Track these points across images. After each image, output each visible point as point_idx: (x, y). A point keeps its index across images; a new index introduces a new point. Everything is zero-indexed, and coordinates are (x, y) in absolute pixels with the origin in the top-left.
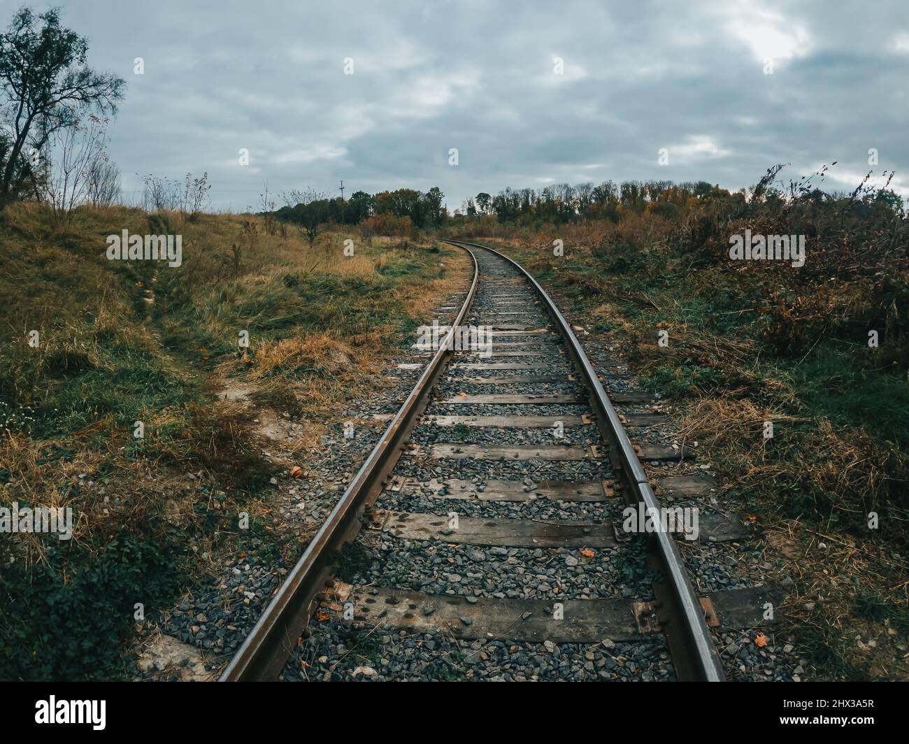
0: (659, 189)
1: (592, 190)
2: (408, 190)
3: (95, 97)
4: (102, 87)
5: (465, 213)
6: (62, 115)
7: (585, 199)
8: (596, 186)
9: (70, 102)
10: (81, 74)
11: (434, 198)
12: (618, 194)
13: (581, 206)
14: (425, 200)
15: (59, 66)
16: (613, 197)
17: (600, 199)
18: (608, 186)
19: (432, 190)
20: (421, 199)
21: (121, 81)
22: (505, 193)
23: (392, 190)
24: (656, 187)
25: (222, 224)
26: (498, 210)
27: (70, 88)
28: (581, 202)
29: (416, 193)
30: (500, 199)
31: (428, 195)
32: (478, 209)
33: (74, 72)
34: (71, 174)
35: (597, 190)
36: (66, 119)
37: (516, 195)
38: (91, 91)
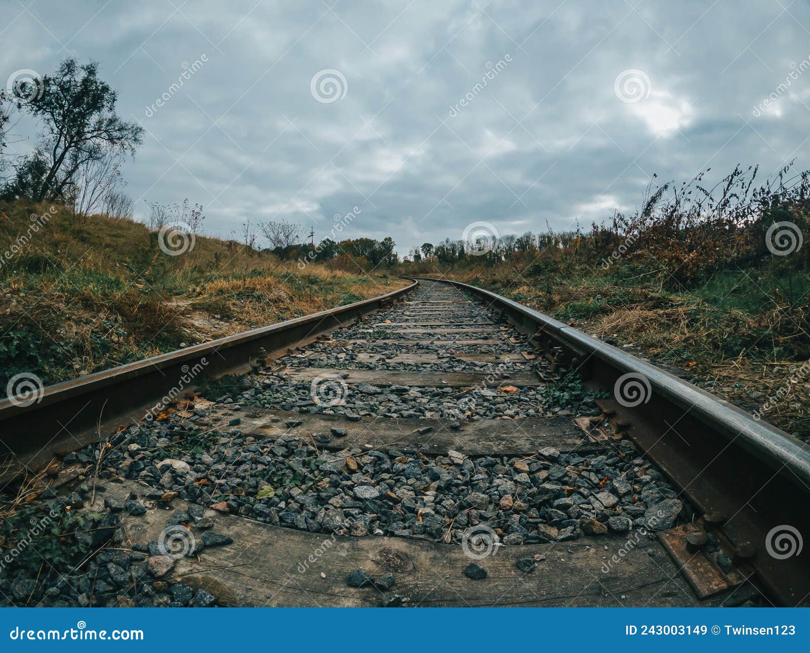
0: (570, 239)
1: (516, 240)
2: (366, 239)
3: (119, 139)
4: (125, 132)
5: (412, 259)
6: (91, 151)
7: (510, 247)
8: (518, 238)
9: (98, 141)
10: (110, 119)
11: (387, 245)
12: (537, 243)
13: (507, 254)
14: (380, 247)
15: (92, 111)
16: (532, 246)
17: (522, 248)
18: (528, 237)
19: (386, 239)
20: (377, 246)
21: (141, 129)
22: (445, 243)
23: (353, 239)
24: (567, 237)
25: (210, 244)
26: (439, 257)
27: (99, 129)
28: (507, 252)
29: (373, 241)
30: (441, 248)
31: (383, 243)
32: (423, 255)
33: (104, 117)
34: (90, 183)
35: (519, 241)
36: (94, 154)
37: (454, 245)
38: (116, 134)
